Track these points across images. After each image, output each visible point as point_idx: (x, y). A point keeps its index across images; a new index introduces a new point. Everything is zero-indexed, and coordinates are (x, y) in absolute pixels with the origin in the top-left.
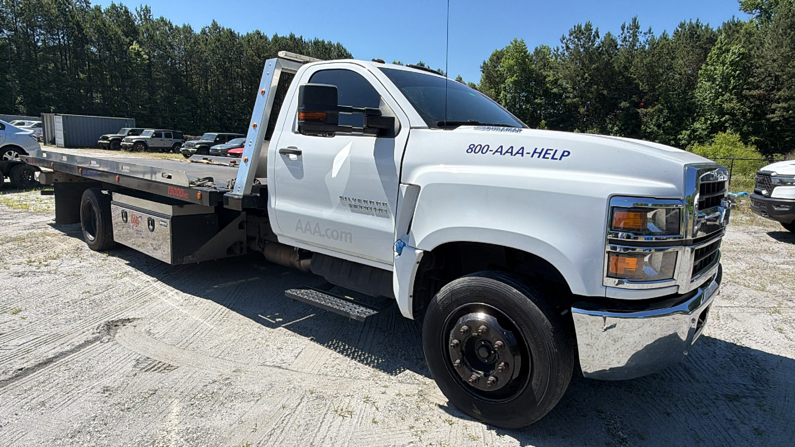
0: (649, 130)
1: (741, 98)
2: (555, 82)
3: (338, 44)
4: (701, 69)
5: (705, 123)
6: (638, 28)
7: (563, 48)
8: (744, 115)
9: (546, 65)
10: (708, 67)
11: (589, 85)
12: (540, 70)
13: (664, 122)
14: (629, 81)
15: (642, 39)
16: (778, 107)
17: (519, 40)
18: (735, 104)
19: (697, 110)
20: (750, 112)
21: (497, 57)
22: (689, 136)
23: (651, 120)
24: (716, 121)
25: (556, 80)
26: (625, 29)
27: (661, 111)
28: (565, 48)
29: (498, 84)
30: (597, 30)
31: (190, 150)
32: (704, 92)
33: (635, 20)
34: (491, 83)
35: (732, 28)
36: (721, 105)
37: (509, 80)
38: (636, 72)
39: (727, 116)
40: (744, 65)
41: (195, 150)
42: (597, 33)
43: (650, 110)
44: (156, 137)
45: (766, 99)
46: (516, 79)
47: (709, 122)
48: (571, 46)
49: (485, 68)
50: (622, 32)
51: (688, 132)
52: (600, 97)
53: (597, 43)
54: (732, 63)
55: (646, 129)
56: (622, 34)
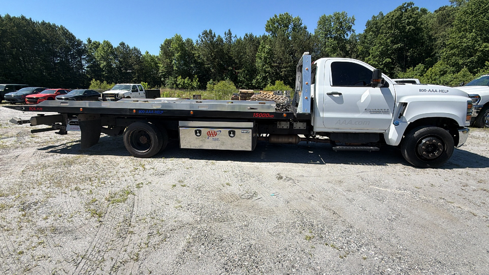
0: (241, 79)
1: (272, 67)
2: (199, 57)
3: (61, 26)
4: (257, 54)
5: (261, 76)
6: (231, 34)
7: (200, 40)
8: (273, 73)
9: (193, 48)
10: (259, 54)
11: (214, 59)
12: (191, 50)
13: (246, 76)
14: (230, 58)
15: (233, 40)
16: (283, 70)
17: (178, 35)
18: (269, 69)
19: (257, 71)
20: (275, 72)
21: (168, 43)
22: (256, 82)
23: (241, 75)
24: (264, 75)
25: (199, 56)
26: (226, 34)
27: (244, 71)
28: (201, 41)
29: (171, 56)
30: (214, 33)
32: (259, 63)
33: (229, 30)
34: (166, 55)
35: (265, 38)
36: (265, 69)
37: (177, 55)
38: (233, 53)
39: (268, 74)
40: (271, 53)
42: (214, 34)
43: (240, 71)
45: (279, 67)
46: (180, 54)
47: (262, 76)
48: (204, 40)
49: (162, 48)
50: (225, 35)
51: (255, 80)
52: (220, 65)
53: (215, 39)
54: (267, 53)
55: (240, 79)
56: (225, 36)
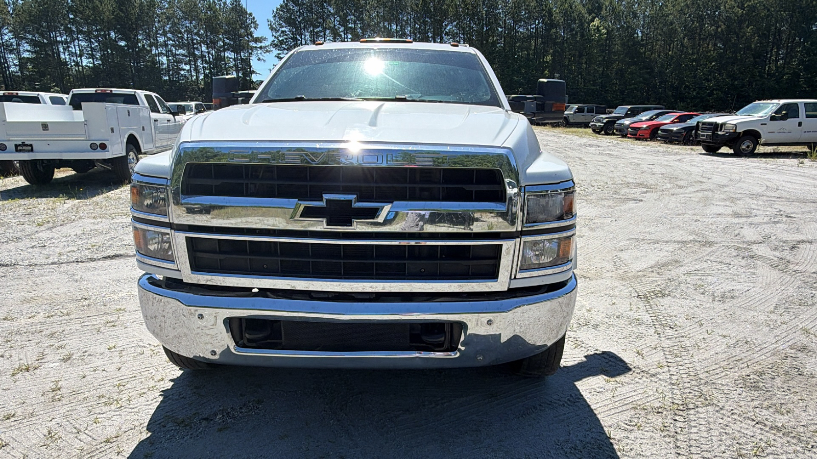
31: (597, 124)
41: (602, 124)
44: (578, 112)
